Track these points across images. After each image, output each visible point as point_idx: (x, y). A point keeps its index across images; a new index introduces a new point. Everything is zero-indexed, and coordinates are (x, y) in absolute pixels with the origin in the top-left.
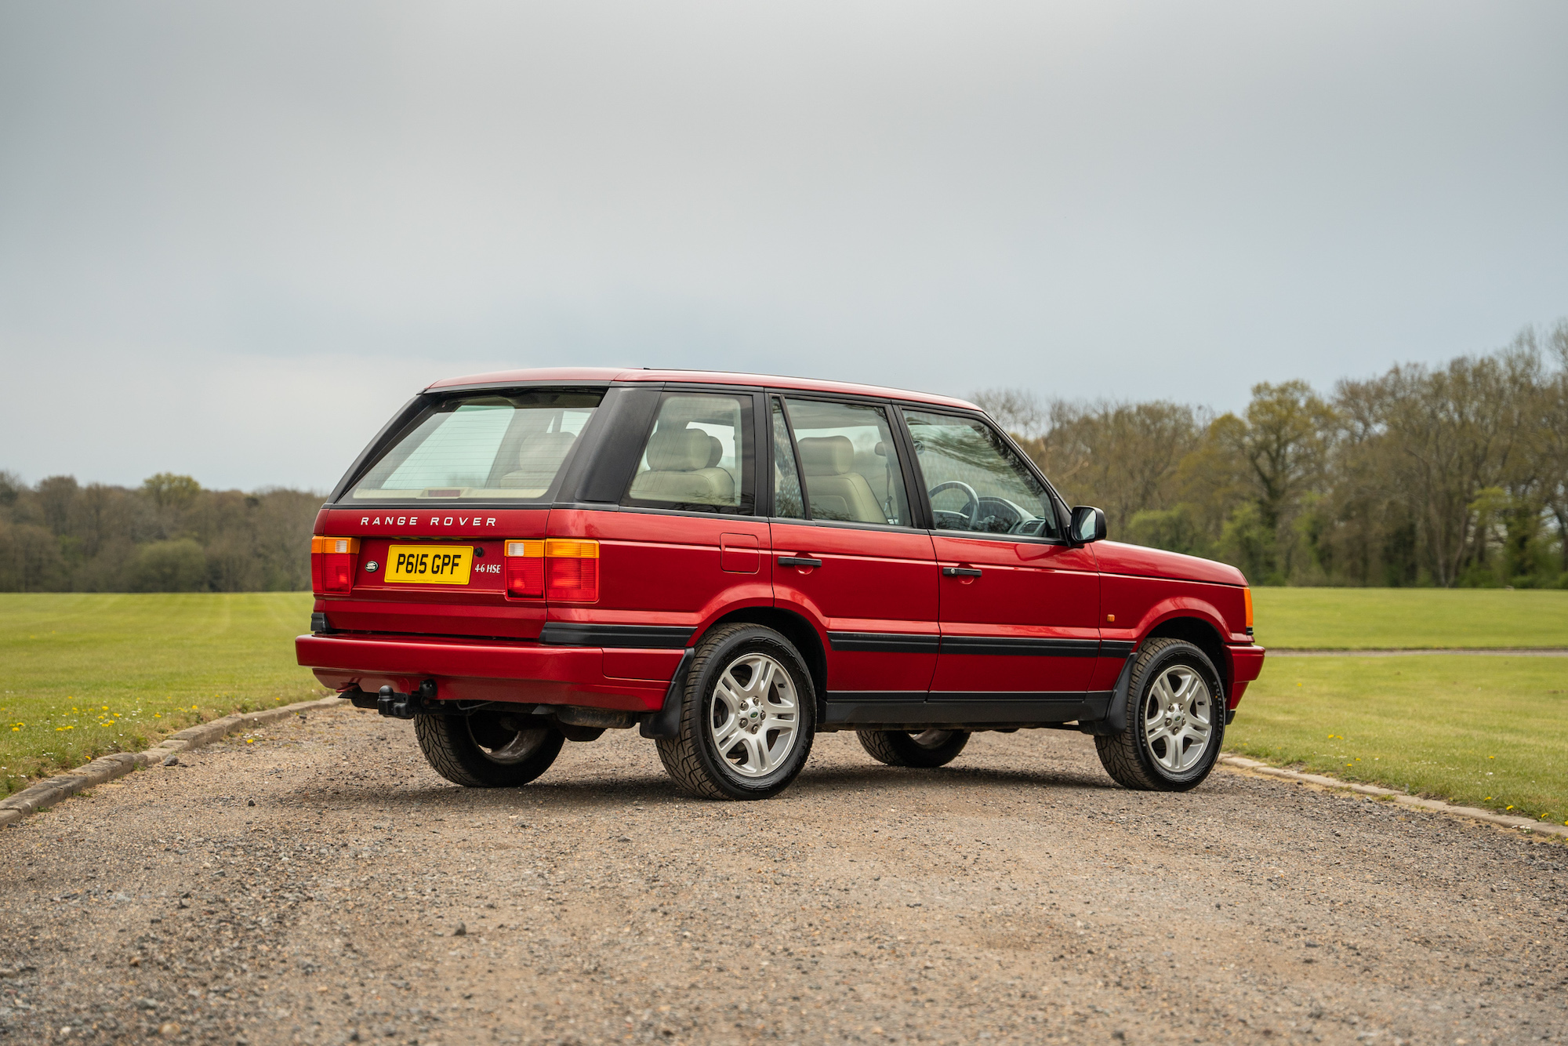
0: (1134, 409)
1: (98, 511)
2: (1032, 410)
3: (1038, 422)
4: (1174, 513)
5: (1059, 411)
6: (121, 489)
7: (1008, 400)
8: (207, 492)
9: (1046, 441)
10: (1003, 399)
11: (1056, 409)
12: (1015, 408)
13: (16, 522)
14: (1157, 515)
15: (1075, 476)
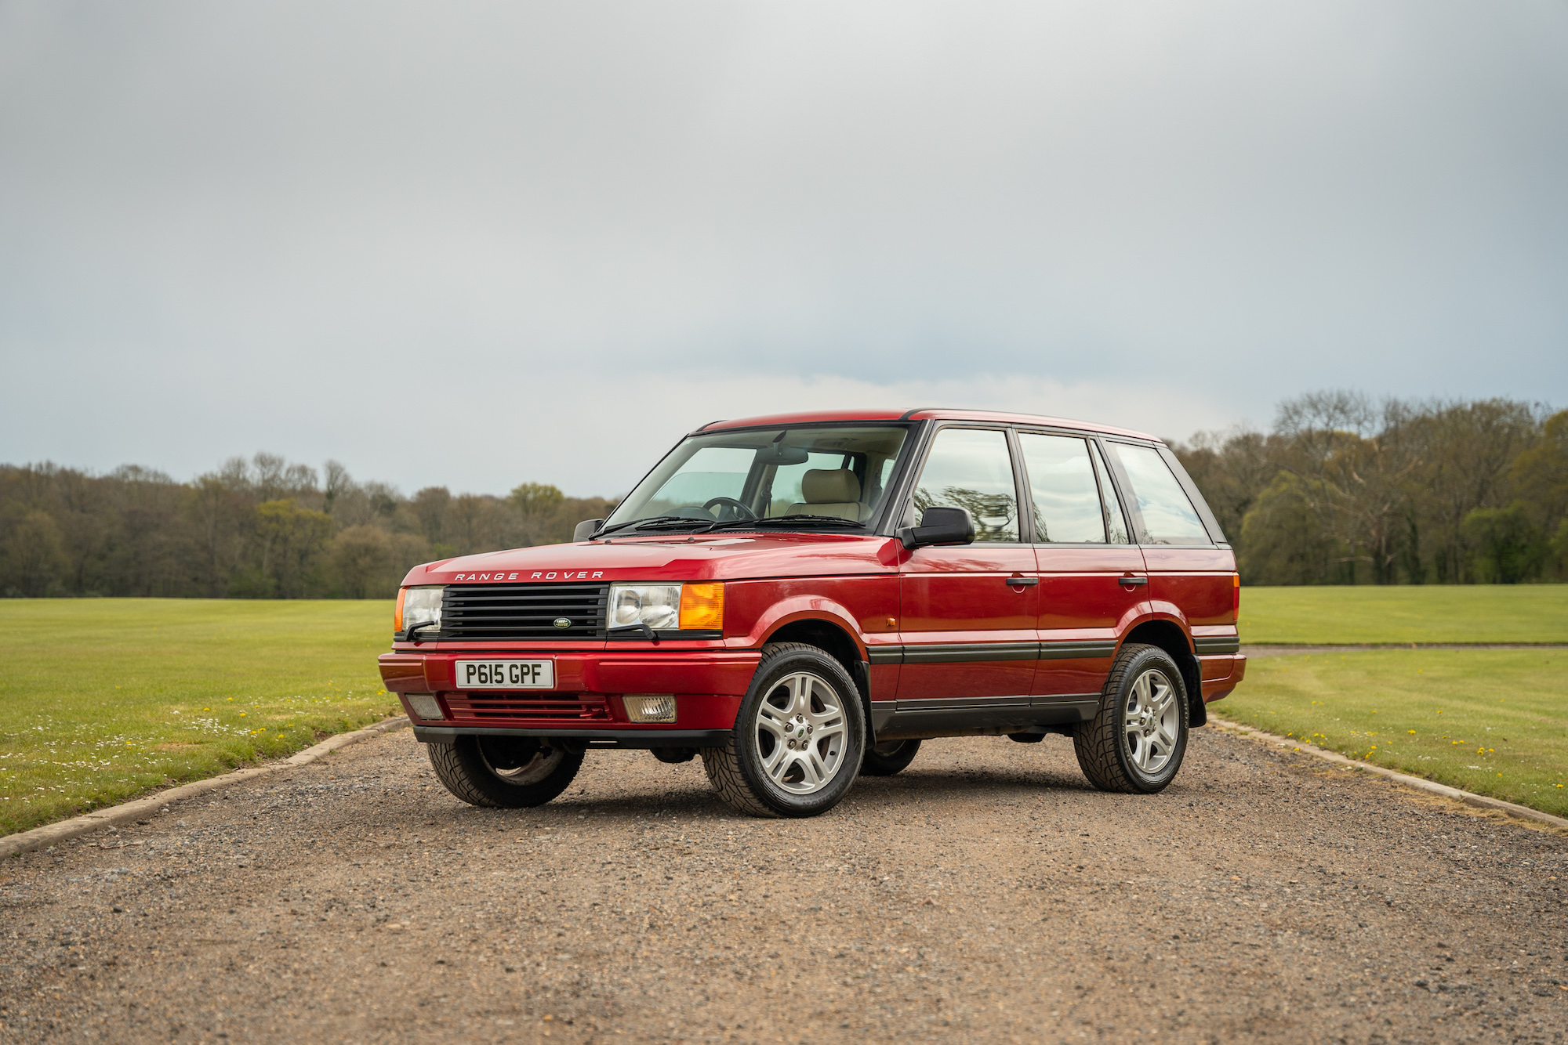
0: (1469, 407)
1: (469, 521)
2: (1365, 410)
3: (1372, 422)
4: (1509, 511)
5: (1393, 411)
6: (491, 498)
7: (1340, 401)
8: (570, 500)
9: (1380, 440)
10: (1335, 400)
11: (1390, 408)
12: (1347, 408)
13: (395, 531)
14: (1491, 512)
15: (1409, 474)
